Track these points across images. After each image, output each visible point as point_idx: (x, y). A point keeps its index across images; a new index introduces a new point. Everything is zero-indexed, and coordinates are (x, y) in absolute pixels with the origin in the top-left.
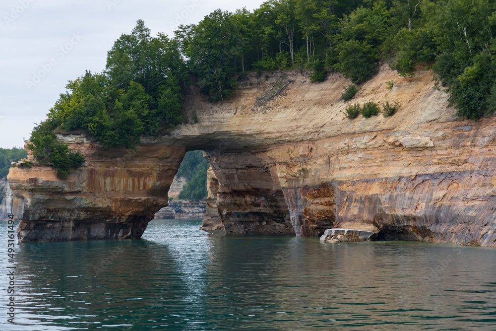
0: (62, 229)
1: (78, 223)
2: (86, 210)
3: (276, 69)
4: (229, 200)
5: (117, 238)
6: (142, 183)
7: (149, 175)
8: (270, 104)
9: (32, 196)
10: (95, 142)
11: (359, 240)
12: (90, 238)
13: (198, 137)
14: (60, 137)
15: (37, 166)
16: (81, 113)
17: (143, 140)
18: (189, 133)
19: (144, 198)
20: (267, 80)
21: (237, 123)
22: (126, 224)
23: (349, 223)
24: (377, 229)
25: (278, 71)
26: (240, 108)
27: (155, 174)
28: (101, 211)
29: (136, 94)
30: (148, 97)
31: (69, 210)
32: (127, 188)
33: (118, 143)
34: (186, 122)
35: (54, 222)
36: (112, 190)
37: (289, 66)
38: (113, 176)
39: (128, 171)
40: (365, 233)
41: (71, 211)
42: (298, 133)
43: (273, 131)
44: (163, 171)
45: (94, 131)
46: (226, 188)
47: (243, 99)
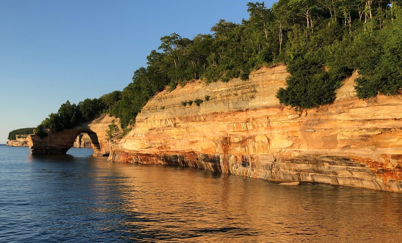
1: (47, 150)
2: (49, 147)
5: (58, 154)
7: (67, 139)
10: (51, 130)
14: (43, 129)
16: (48, 123)
17: (65, 130)
19: (66, 144)
22: (61, 151)
23: (102, 152)
24: (105, 153)
28: (53, 147)
29: (64, 119)
31: (44, 147)
32: (61, 142)
33: (57, 131)
36: (57, 142)
37: (105, 112)
38: (57, 139)
39: (61, 137)
44: (71, 137)
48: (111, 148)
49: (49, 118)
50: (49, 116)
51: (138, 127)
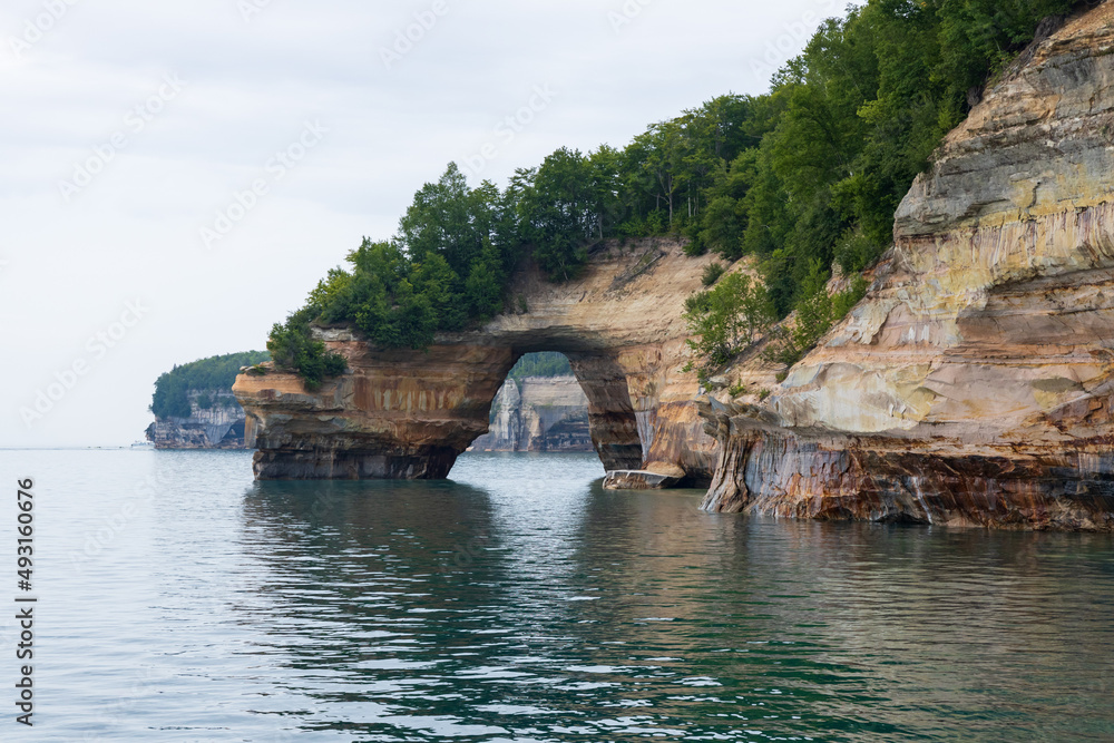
0: (318, 463)
1: (342, 456)
2: (354, 436)
3: (646, 234)
4: (602, 426)
5: (404, 476)
6: (441, 398)
7: (451, 388)
8: (629, 287)
9: (267, 415)
10: (365, 339)
11: (646, 487)
12: (363, 476)
13: (526, 334)
14: (317, 331)
15: (274, 372)
16: (346, 298)
17: (440, 337)
18: (511, 328)
19: (444, 421)
20: (633, 250)
21: (581, 314)
22: (418, 459)
23: (656, 463)
24: (681, 471)
25: (649, 238)
26: (590, 292)
27: (462, 386)
28: (376, 439)
29: (435, 270)
30: (453, 275)
31: (325, 436)
32: (417, 406)
33: (397, 341)
34: (511, 312)
35: (305, 452)
36: (394, 408)
37: (664, 230)
38: (396, 388)
39: (420, 382)
40: (655, 477)
41: (330, 437)
42: (646, 330)
43: (622, 327)
44: (475, 381)
45: (363, 324)
46: (597, 409)
47: (598, 278)
48: (728, 424)
49: (350, 269)
50: (349, 259)
51: (908, 278)
